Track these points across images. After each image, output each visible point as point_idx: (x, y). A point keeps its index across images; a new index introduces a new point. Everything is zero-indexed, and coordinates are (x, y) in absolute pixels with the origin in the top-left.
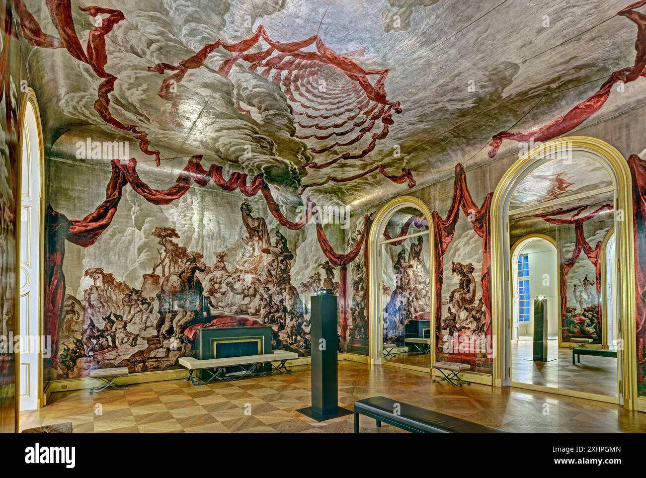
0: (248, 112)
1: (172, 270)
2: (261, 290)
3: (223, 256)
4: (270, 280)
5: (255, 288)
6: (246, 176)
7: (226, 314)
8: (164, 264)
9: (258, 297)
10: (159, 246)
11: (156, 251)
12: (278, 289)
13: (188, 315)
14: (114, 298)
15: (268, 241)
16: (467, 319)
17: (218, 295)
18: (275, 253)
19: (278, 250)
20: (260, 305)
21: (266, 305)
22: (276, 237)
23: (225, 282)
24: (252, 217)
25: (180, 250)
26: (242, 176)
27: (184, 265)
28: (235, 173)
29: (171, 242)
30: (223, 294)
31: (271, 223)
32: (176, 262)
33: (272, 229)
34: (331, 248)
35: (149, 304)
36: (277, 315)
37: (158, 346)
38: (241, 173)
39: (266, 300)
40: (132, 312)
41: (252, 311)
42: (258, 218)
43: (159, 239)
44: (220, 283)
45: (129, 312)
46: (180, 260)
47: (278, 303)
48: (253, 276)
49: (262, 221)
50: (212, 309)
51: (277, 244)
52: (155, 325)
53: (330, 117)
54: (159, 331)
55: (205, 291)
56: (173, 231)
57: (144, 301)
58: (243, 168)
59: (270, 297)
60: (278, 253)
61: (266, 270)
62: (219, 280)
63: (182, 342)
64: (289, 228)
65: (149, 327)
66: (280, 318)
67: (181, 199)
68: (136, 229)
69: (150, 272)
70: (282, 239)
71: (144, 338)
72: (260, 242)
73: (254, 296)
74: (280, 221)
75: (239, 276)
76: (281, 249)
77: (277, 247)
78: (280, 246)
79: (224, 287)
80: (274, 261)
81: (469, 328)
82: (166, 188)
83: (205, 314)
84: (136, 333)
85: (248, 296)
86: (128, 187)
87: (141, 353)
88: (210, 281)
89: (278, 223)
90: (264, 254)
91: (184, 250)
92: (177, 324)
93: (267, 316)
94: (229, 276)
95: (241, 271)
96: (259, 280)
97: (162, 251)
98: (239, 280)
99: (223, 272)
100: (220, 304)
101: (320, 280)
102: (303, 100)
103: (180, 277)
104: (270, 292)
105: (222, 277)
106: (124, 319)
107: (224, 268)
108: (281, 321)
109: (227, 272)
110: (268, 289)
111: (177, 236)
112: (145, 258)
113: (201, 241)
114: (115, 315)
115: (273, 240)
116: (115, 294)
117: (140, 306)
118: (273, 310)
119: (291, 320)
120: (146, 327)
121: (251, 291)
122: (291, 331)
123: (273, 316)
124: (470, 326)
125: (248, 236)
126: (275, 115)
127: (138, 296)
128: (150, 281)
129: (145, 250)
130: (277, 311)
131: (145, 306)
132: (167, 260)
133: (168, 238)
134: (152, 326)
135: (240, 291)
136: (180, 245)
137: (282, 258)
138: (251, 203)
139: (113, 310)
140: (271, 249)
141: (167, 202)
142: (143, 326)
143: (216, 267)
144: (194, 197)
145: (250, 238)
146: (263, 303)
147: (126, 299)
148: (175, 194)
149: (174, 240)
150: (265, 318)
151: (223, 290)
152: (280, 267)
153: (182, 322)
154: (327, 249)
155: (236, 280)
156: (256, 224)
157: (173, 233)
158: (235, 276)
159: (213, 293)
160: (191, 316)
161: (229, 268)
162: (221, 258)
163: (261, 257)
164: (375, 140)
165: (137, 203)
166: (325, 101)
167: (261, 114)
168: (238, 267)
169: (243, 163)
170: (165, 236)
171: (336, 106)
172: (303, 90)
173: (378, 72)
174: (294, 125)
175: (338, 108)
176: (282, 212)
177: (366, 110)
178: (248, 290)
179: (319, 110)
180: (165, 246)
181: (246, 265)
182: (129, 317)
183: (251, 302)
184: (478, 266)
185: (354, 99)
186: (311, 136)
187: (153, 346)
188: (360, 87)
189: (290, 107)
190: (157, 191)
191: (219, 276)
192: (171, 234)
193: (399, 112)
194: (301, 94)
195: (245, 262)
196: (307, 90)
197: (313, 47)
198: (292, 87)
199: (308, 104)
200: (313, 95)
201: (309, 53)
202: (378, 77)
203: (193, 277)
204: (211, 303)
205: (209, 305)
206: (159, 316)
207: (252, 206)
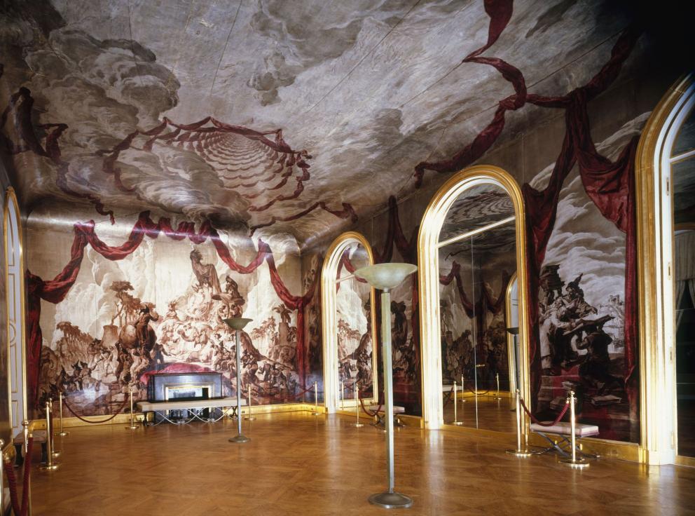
0: (177, 173)
1: (128, 320)
2: (212, 337)
3: (174, 305)
4: (221, 326)
5: (206, 335)
6: (193, 224)
7: (179, 361)
8: (121, 315)
9: (209, 344)
10: (116, 299)
11: (113, 304)
12: (229, 335)
13: (143, 363)
14: (80, 347)
15: (218, 287)
16: (401, 360)
17: (170, 343)
18: (225, 299)
19: (228, 296)
20: (211, 352)
21: (217, 352)
22: (226, 283)
23: (177, 330)
24: (201, 264)
25: (134, 302)
26: (190, 225)
27: (138, 315)
28: (182, 223)
29: (126, 294)
30: (175, 342)
31: (221, 268)
32: (131, 313)
33: (222, 275)
34: (286, 290)
35: (109, 353)
36: (229, 362)
37: (118, 391)
38: (189, 222)
39: (217, 347)
40: (96, 360)
41: (203, 358)
42: (208, 265)
43: (115, 292)
44: (172, 331)
45: (93, 361)
46: (135, 311)
47: (230, 350)
48: (203, 323)
49: (212, 268)
50: (165, 356)
51: (227, 290)
52: (114, 372)
53: (249, 168)
54: (118, 378)
55: (158, 339)
56: (128, 283)
57: (105, 350)
58: (189, 217)
59: (222, 344)
60: (229, 298)
61: (216, 316)
62: (171, 328)
63: (139, 388)
64: (240, 272)
65: (110, 373)
66: (233, 365)
67: (134, 253)
68: (96, 285)
69: (109, 323)
70: (233, 285)
71: (106, 384)
72: (210, 289)
73: (205, 342)
74: (230, 266)
75: (190, 324)
76: (232, 294)
77: (227, 293)
78: (230, 292)
79: (176, 336)
80: (224, 307)
81: (403, 369)
82: (121, 243)
84: (100, 379)
85: (199, 343)
86: (89, 247)
87: (104, 397)
88: (163, 329)
89: (228, 268)
90: (214, 301)
91: (138, 301)
92: (133, 371)
93: (218, 363)
94: (180, 324)
95: (192, 318)
96: (210, 328)
97: (119, 303)
98: (190, 328)
99: (175, 320)
100: (173, 351)
101: (274, 325)
102: (219, 159)
103: (136, 327)
104: (221, 339)
105: (174, 325)
106: (89, 366)
107: (175, 317)
108: (234, 368)
109: (179, 320)
110: (219, 336)
111: (131, 288)
112: (104, 310)
113: (153, 291)
114: (82, 363)
115: (223, 286)
116: (81, 344)
117: (102, 355)
118: (225, 357)
119: (244, 367)
120: (107, 374)
121: (202, 338)
122: (244, 378)
123: (225, 363)
124: (403, 367)
125: (198, 283)
126: (200, 173)
127: (100, 346)
128: (109, 332)
129: (104, 304)
130: (229, 358)
131: (106, 354)
132: (123, 312)
133: (124, 291)
134: (112, 373)
135: (191, 338)
136: (135, 297)
137: (233, 303)
138: (200, 251)
139: (80, 358)
140: (222, 295)
141: (122, 257)
142: (104, 373)
143: (168, 316)
144: (146, 250)
145: (200, 285)
146: (214, 350)
147: (90, 349)
148: (129, 249)
149: (129, 292)
150: (216, 365)
151: (175, 338)
152: (232, 313)
153: (137, 370)
154: (281, 292)
155: (187, 327)
156: (206, 271)
157: (128, 286)
158: (186, 324)
159: (165, 341)
160: (145, 363)
161: (181, 316)
162: (172, 307)
163: (212, 304)
164: (300, 182)
165: (96, 261)
166: (239, 158)
167: (187, 173)
168: (189, 315)
169: (187, 213)
170: (121, 289)
171: (250, 160)
172: (215, 152)
173: (273, 132)
174: (220, 178)
175: (252, 161)
176: (232, 256)
177: (278, 159)
178: (199, 337)
179: (236, 165)
180: (121, 298)
181: (197, 312)
182: (94, 365)
183: (202, 348)
184: (408, 304)
185: (263, 153)
186: (239, 185)
187: (113, 391)
188: (264, 145)
189: (210, 166)
190: (113, 248)
191: (171, 325)
192: (126, 287)
193: (310, 157)
194: (215, 156)
195: (195, 309)
196: (219, 152)
197: (210, 124)
198: (205, 151)
199: (224, 161)
200: (226, 155)
201: (209, 128)
202: (275, 135)
203: (146, 326)
204: (163, 350)
205: (162, 353)
206: (118, 363)
207: (201, 253)
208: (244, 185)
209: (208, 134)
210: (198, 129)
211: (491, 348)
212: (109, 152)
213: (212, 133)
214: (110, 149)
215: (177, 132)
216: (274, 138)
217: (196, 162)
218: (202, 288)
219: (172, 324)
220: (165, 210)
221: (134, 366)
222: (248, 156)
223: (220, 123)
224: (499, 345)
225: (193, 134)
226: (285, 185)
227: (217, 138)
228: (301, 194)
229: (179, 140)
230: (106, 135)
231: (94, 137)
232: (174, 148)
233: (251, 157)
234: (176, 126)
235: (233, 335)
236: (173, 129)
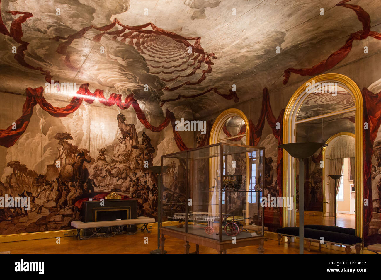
0: (116, 60)
1: (67, 161)
2: (131, 175)
4: (138, 167)
5: (126, 173)
6: (120, 96)
7: (105, 191)
8: (62, 157)
9: (128, 179)
10: (58, 146)
11: (56, 149)
12: (143, 174)
13: (78, 193)
14: (27, 180)
15: (137, 140)
17: (100, 178)
18: (142, 148)
19: (144, 146)
20: (130, 185)
21: (134, 185)
22: (142, 138)
23: (105, 169)
24: (125, 124)
25: (73, 148)
26: (118, 96)
27: (76, 158)
28: (113, 94)
29: (67, 142)
30: (104, 177)
31: (139, 127)
32: (70, 156)
33: (140, 132)
34: (184, 144)
35: (51, 185)
36: (142, 192)
37: (56, 213)
38: (118, 94)
39: (134, 181)
40: (39, 190)
41: (123, 189)
42: (130, 124)
43: (58, 141)
44: (101, 170)
45: (37, 191)
46: (73, 155)
47: (143, 184)
48: (125, 165)
49: (132, 126)
50: (95, 188)
51: (143, 142)
52: (54, 199)
53: (170, 62)
54: (57, 203)
55: (90, 175)
56: (69, 135)
57: (47, 183)
58: (118, 91)
59: (137, 179)
60: (144, 148)
62: (100, 168)
63: (73, 211)
64: (153, 131)
65: (51, 200)
66: (145, 194)
67: (75, 113)
68: (43, 134)
69: (52, 163)
70: (147, 139)
71: (46, 208)
72: (131, 141)
73: (126, 178)
74: (145, 126)
75: (115, 165)
76: (146, 145)
77: (143, 144)
78: (145, 144)
79: (104, 173)
80: (140, 154)
82: (65, 105)
83: (90, 191)
84: (42, 204)
85: (121, 178)
86: (38, 106)
87: (45, 218)
88: (94, 168)
90: (133, 149)
91: (76, 147)
92: (70, 198)
93: (134, 192)
94: (108, 165)
95: (117, 161)
96: (130, 168)
97: (61, 149)
98: (115, 168)
99: (104, 162)
100: (101, 184)
101: (175, 167)
103: (73, 166)
104: (137, 176)
105: (103, 166)
106: (33, 195)
107: (104, 160)
108: (145, 196)
109: (107, 162)
110: (136, 174)
111: (71, 138)
112: (48, 153)
113: (88, 141)
114: (27, 193)
115: (140, 139)
116: (28, 178)
117: (45, 186)
118: (139, 188)
119: (153, 195)
120: (48, 201)
121: (124, 175)
122: (153, 203)
123: (139, 193)
125: (122, 137)
126: (134, 61)
128: (51, 170)
129: (49, 149)
130: (142, 189)
131: (48, 186)
132: (64, 155)
133: (65, 140)
134: (53, 200)
135: (116, 175)
136: (74, 144)
137: (147, 152)
138: (124, 114)
139: (26, 189)
140: (139, 145)
141: (64, 115)
142: (46, 200)
143: (99, 159)
144: (84, 112)
145: (124, 138)
146: (132, 184)
147: (35, 182)
148: (70, 109)
149: (69, 141)
150: (133, 194)
151: (103, 175)
152: (145, 158)
153: (73, 197)
154: (180, 145)
155: (113, 167)
156: (128, 128)
157: (69, 136)
158: (112, 165)
159: (96, 177)
160: (80, 193)
161: (108, 159)
162: (102, 153)
163: (132, 151)
164: (204, 73)
165: (43, 117)
166: (165, 54)
167: (124, 61)
168: (114, 158)
169: (117, 88)
170: (63, 139)
171: (173, 56)
172: (149, 48)
173: (194, 39)
174: (148, 66)
175: (174, 57)
176: (147, 120)
177: (193, 57)
178: (121, 174)
179: (162, 58)
180: (62, 145)
181: (120, 157)
182: (37, 194)
183: (123, 182)
184: (275, 159)
185: (183, 52)
186: (161, 72)
187: (53, 214)
188: (185, 46)
189: (142, 57)
190: (57, 108)
191: (100, 165)
192: (66, 137)
193: (215, 58)
194: (148, 50)
195: (119, 155)
196: (152, 48)
197: (149, 28)
198: (141, 47)
199: (154, 55)
200: (156, 51)
201: (148, 31)
202: (195, 41)
203: (82, 166)
204: (94, 184)
205: (93, 185)
206: (58, 193)
207: (125, 116)
208: (164, 73)
209: (146, 35)
210: (140, 30)
211: (313, 185)
212: (65, 39)
213: (149, 35)
214: (66, 37)
215: (123, 31)
216: (194, 43)
217: (132, 53)
218: (125, 140)
219: (102, 165)
220: (101, 84)
221: (70, 194)
222: (172, 53)
223: (157, 28)
224: (318, 183)
225: (135, 33)
226: (193, 75)
227: (152, 38)
228: (203, 82)
229: (123, 36)
230: (64, 26)
231: (54, 26)
232: (118, 42)
233: (174, 54)
234: (123, 26)
235: (146, 174)
236: (120, 28)
